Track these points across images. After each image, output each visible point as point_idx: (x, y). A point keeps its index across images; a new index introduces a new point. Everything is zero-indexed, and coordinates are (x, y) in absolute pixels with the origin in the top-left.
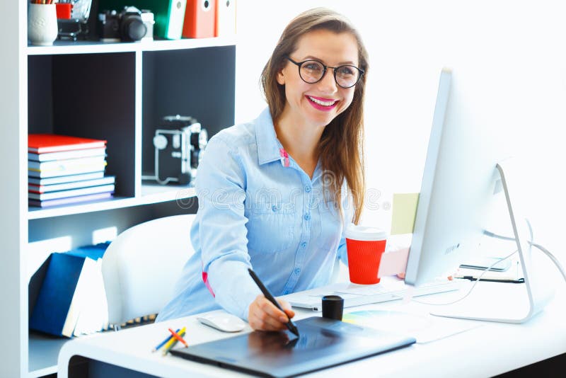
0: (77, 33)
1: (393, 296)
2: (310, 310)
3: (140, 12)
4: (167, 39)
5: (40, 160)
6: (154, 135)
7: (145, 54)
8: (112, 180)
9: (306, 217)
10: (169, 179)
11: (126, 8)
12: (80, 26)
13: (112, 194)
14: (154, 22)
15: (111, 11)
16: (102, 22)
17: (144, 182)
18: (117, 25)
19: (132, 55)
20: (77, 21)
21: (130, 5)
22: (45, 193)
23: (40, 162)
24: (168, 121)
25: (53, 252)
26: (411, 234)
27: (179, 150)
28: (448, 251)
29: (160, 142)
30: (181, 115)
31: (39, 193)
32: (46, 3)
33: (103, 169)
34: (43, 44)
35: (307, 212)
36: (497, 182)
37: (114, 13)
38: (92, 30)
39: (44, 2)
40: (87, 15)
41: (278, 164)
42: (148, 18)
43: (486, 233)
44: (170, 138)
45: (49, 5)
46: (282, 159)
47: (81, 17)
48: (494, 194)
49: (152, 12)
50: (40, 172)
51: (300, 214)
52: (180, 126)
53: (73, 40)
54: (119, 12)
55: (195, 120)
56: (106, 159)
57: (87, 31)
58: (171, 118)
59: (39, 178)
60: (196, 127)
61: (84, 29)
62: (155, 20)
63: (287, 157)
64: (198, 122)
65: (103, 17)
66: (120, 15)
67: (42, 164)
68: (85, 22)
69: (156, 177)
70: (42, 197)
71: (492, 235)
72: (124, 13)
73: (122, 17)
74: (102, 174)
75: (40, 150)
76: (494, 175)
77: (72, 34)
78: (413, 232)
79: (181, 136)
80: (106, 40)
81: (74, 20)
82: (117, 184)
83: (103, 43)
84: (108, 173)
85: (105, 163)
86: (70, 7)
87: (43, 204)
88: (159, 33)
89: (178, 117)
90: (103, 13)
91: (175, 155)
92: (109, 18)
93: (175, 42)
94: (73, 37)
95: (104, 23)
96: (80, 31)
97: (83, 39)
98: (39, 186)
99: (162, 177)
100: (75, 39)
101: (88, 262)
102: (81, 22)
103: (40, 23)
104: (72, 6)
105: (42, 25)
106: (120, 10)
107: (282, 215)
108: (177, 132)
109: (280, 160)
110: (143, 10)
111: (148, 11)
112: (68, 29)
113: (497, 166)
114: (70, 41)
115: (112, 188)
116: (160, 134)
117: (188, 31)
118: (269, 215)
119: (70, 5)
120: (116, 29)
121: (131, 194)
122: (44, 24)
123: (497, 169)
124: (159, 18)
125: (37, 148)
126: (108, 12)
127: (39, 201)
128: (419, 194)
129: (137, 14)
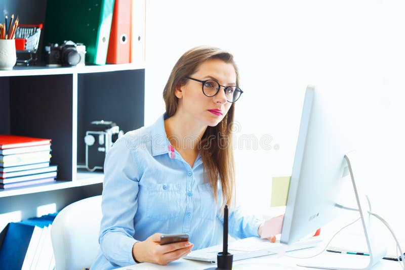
0: (30, 60)
1: (269, 252)
2: (209, 263)
3: (76, 45)
4: (95, 65)
5: (3, 154)
6: (85, 135)
7: (79, 75)
8: (55, 168)
9: (189, 194)
10: (96, 168)
11: (65, 42)
12: (31, 55)
13: (55, 179)
14: (85, 52)
15: (54, 44)
16: (48, 52)
17: (79, 170)
18: (58, 54)
19: (70, 76)
20: (29, 51)
21: (68, 40)
22: (7, 178)
23: (3, 156)
24: (95, 125)
25: (10, 222)
26: (285, 206)
27: (104, 146)
28: (311, 218)
29: (89, 140)
30: (105, 120)
31: (2, 179)
32: (8, 39)
33: (49, 160)
34: (5, 69)
35: (190, 190)
36: (345, 168)
37: (57, 45)
38: (40, 58)
39: (7, 38)
40: (36, 48)
41: (166, 156)
42: (81, 49)
43: (337, 205)
44: (96, 137)
45: (10, 41)
46: (170, 153)
47: (32, 49)
48: (343, 176)
49: (84, 45)
50: (3, 163)
51: (184, 192)
52: (104, 128)
53: (27, 66)
54: (60, 45)
55: (115, 124)
56: (51, 153)
57: (36, 59)
58: (97, 123)
59: (3, 168)
60: (115, 129)
61: (34, 57)
62: (86, 50)
63: (173, 151)
64: (117, 125)
65: (48, 49)
66: (61, 47)
67: (4, 157)
68: (35, 52)
69: (87, 166)
70: (5, 181)
71: (340, 207)
72: (64, 46)
73: (63, 48)
74: (48, 164)
75: (3, 147)
76: (343, 163)
77: (26, 61)
78: (286, 205)
79: (105, 136)
80: (50, 65)
81: (27, 51)
82: (59, 172)
83: (48, 68)
84: (52, 163)
85: (50, 156)
86: (24, 41)
87: (5, 187)
88: (89, 60)
89: (102, 122)
90: (49, 46)
91: (101, 149)
92: (53, 49)
93: (101, 66)
94: (26, 63)
95: (49, 53)
96: (31, 58)
97: (33, 65)
98: (2, 173)
99: (91, 167)
100: (28, 65)
101: (37, 229)
102: (32, 53)
103: (4, 53)
104: (26, 41)
105: (5, 55)
106: (61, 43)
107: (170, 193)
108: (102, 133)
109: (168, 154)
110: (78, 44)
111: (82, 44)
112: (23, 58)
113: (345, 156)
114: (24, 66)
115: (55, 174)
116: (89, 134)
117: (111, 59)
118: (161, 193)
119: (24, 40)
120: (58, 58)
121: (69, 178)
122: (7, 54)
123: (345, 159)
124: (90, 50)
125: (2, 145)
126: (52, 45)
127: (3, 184)
128: (291, 177)
129: (73, 46)
